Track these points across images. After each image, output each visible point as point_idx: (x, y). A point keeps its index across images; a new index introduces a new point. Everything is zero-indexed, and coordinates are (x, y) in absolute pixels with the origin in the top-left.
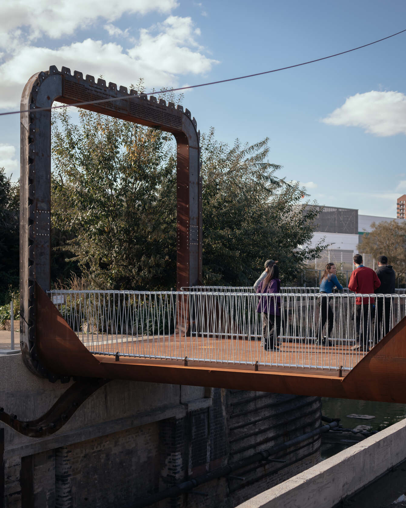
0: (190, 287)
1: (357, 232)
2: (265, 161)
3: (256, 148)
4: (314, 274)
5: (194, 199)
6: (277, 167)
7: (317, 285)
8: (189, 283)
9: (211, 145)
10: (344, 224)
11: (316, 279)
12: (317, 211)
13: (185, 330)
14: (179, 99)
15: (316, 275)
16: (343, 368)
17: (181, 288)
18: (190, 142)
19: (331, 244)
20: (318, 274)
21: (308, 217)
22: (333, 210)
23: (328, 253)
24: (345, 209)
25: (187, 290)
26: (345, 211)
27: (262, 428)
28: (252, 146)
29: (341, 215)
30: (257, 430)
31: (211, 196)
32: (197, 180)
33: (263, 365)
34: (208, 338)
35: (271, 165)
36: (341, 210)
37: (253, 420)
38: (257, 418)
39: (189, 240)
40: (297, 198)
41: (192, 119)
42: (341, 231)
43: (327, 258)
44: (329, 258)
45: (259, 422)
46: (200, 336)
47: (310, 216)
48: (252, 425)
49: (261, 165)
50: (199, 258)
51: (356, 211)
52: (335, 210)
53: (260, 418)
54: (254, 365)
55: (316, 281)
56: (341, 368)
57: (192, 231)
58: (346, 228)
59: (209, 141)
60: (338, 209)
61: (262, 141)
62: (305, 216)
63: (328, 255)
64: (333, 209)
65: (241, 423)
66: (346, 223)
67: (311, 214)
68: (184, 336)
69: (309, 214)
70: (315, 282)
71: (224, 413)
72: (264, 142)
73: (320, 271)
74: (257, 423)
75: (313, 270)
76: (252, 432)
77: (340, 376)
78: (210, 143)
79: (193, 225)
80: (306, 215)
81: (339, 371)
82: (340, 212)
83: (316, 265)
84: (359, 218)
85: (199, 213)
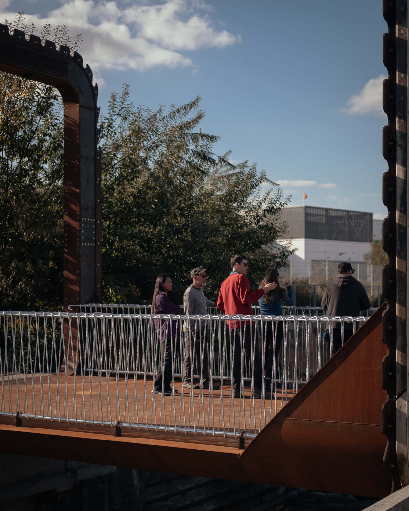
0: (80, 305)
1: (371, 241)
2: (195, 130)
3: (182, 111)
4: (307, 291)
5: (87, 180)
6: (212, 138)
7: (311, 304)
8: (80, 299)
9: (125, 109)
10: (356, 230)
11: (310, 296)
12: (281, 203)
13: (74, 366)
14: (76, 43)
15: (309, 291)
16: (245, 435)
17: (69, 306)
18: (81, 99)
19: (340, 255)
20: (313, 291)
21: (268, 211)
22: (340, 214)
23: (326, 264)
24: (357, 212)
25: (77, 309)
26: (357, 215)
27: (197, 499)
28: (178, 110)
29: (352, 220)
30: (188, 502)
31: (128, 181)
32: (93, 154)
33: (126, 428)
34: (107, 378)
35: (204, 135)
36: (351, 214)
37: (181, 488)
38: (189, 486)
39: (80, 238)
40: (255, 185)
41: (85, 67)
42: (351, 239)
43: (325, 270)
44: (327, 270)
45: (192, 491)
46: (95, 374)
47: (272, 209)
48: (180, 496)
49: (191, 136)
50: (96, 265)
51: (371, 215)
52: (345, 213)
53: (193, 485)
54: (114, 427)
55: (310, 299)
56: (242, 434)
57: (84, 226)
58: (358, 235)
59: (123, 103)
60: (348, 212)
61: (190, 102)
62: (265, 210)
63: (325, 267)
64: (343, 212)
65: (163, 494)
66: (358, 230)
67: (273, 207)
68: (73, 375)
69: (269, 207)
70: (309, 301)
71: (136, 482)
72: (194, 103)
73: (314, 286)
74: (188, 493)
75: (306, 285)
76: (180, 505)
77: (241, 447)
78: (123, 106)
79: (87, 218)
80: (266, 208)
81: (239, 438)
82: (351, 216)
83: (309, 279)
84: (374, 223)
85: (96, 200)
